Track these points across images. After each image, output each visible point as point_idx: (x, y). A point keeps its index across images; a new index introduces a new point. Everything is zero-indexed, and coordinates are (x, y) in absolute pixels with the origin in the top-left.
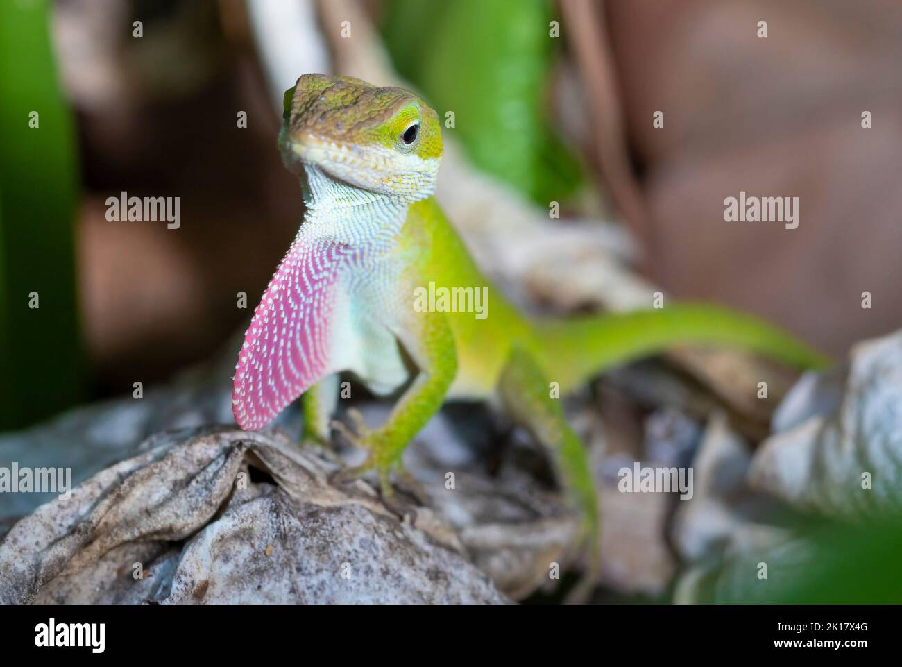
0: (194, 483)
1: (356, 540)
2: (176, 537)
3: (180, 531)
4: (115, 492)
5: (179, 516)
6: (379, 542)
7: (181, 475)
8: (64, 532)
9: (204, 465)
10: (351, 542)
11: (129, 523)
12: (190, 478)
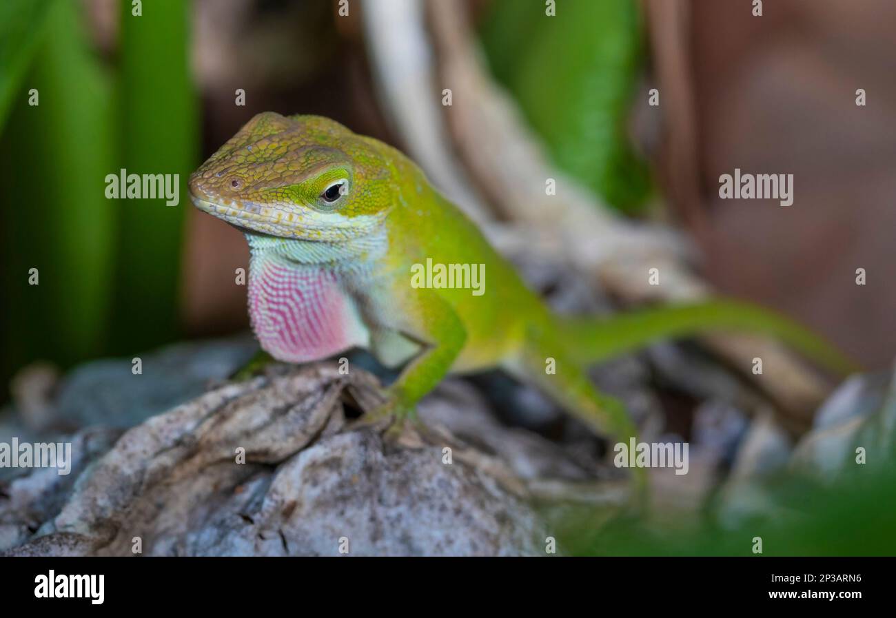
0: (292, 413)
1: (435, 480)
2: (271, 460)
3: (275, 454)
4: (221, 413)
5: (276, 440)
6: (455, 483)
7: (281, 404)
8: (169, 443)
9: (302, 396)
10: (429, 479)
11: (231, 442)
12: (289, 407)
